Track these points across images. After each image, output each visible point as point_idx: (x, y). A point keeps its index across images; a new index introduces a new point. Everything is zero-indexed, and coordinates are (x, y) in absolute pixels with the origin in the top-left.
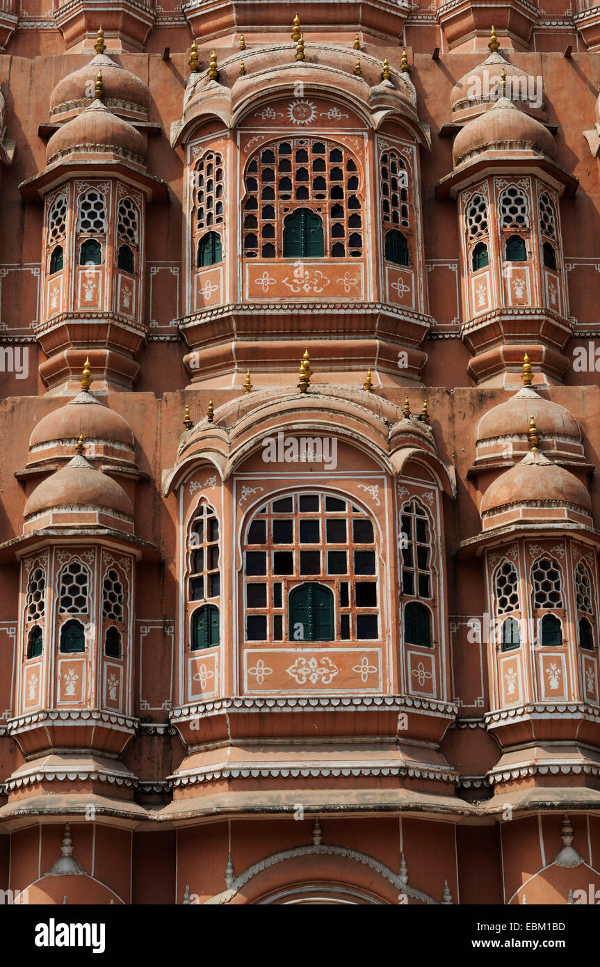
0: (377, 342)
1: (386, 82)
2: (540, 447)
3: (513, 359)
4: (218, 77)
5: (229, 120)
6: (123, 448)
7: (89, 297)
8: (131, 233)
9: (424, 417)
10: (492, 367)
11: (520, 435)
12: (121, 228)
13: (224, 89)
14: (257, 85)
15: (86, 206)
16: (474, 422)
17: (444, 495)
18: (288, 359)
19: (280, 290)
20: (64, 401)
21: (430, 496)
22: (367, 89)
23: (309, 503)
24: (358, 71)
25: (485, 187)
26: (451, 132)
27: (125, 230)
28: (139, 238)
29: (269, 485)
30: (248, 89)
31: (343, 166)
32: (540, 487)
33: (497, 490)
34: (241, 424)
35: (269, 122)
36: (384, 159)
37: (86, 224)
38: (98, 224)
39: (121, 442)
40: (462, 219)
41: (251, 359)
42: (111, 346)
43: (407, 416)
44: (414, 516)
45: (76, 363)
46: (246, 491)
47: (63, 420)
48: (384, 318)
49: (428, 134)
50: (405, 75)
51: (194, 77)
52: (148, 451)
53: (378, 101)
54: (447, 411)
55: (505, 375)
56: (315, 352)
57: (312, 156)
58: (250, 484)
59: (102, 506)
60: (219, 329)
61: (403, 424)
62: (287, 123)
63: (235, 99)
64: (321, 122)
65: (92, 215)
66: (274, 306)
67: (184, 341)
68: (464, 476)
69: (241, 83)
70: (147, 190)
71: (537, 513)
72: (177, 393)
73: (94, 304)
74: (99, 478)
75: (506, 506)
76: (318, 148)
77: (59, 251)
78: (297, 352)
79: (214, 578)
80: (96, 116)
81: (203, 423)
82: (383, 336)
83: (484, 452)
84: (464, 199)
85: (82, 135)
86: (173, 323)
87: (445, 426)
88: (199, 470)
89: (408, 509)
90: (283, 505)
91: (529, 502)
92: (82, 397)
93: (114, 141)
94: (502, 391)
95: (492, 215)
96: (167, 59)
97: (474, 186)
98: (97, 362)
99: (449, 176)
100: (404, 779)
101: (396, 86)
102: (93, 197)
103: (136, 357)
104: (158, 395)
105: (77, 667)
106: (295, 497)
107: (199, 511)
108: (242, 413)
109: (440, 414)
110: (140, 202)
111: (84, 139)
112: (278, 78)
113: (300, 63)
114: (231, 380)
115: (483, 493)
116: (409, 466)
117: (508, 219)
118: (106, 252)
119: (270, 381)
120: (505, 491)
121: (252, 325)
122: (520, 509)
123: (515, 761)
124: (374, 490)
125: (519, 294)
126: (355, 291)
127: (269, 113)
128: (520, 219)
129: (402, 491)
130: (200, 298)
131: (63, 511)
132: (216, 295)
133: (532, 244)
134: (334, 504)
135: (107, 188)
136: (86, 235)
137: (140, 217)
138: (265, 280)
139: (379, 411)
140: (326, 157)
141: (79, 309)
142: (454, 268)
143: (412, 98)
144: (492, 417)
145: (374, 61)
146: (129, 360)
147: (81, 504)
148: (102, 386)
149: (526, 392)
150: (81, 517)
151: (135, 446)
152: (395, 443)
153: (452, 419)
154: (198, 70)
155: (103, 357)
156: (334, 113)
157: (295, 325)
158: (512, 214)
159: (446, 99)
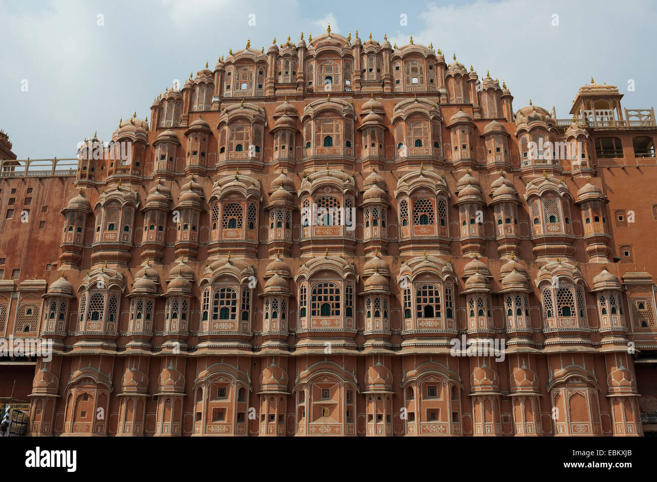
0: (343, 246)
1: (348, 181)
2: (378, 271)
3: (374, 249)
4: (309, 180)
5: (310, 192)
6: (287, 271)
7: (279, 235)
8: (289, 219)
9: (353, 264)
10: (369, 251)
11: (374, 268)
12: (286, 218)
13: (310, 184)
14: (317, 183)
15: (278, 213)
16: (364, 264)
17: (356, 282)
18: (323, 250)
19: (321, 233)
20: (273, 260)
21: (353, 283)
22: (343, 184)
23: (326, 285)
24: (341, 178)
25: (369, 208)
26: (363, 192)
27: (287, 219)
28: (291, 220)
29: (317, 281)
30: (315, 184)
31: (337, 203)
32: (376, 281)
33: (367, 282)
34: (311, 267)
35: (320, 193)
36: (346, 201)
37: (278, 218)
38: (281, 218)
39: (286, 270)
40: (364, 214)
41: (315, 250)
42: (284, 246)
43: (348, 264)
44: (349, 287)
45: (276, 251)
46: (312, 283)
47: (273, 265)
48: (345, 240)
49: (357, 194)
50: (352, 178)
51: (304, 179)
52: (292, 272)
53: (345, 186)
54: (358, 262)
55: (372, 253)
56: (329, 248)
57: (330, 201)
58: (313, 281)
59: (282, 286)
60: (308, 243)
61: (347, 266)
62: (324, 193)
63: (312, 187)
64: (332, 192)
65: (280, 216)
66: (320, 237)
67: (301, 244)
68: (361, 277)
69: (314, 182)
70: (293, 208)
71: (376, 287)
72: (298, 258)
73: (280, 237)
74: (281, 279)
75: (369, 286)
76: (331, 199)
77: (272, 224)
78: (325, 248)
79: (305, 302)
80: (280, 191)
81: (303, 266)
82: (345, 244)
83: (366, 272)
84: (365, 210)
85: (277, 196)
86: (298, 239)
87: (358, 265)
88: (302, 278)
89: (348, 286)
90: (320, 286)
91: (374, 285)
92: (277, 260)
93: (285, 197)
94: (371, 257)
95: (370, 214)
96: (298, 174)
97: (367, 207)
98: (281, 251)
99: (361, 205)
100: (344, 346)
101: (350, 182)
102: (280, 211)
103: (290, 248)
104: (294, 259)
105: (276, 322)
106: (323, 284)
107: (302, 287)
108: (312, 264)
109: (357, 263)
110: (291, 211)
111: (278, 197)
112: (322, 181)
113: (328, 177)
114: (310, 255)
115: (365, 281)
116: (348, 277)
117: (374, 216)
118: (283, 225)
119: (319, 255)
120: (369, 282)
121: (315, 242)
122: (372, 286)
123: (369, 343)
124: (340, 282)
125: (376, 234)
126: (339, 234)
127: (320, 190)
128: (377, 216)
129: (347, 282)
130: (304, 234)
131: (273, 287)
132: (308, 234)
133: (379, 222)
134: (331, 285)
135: (283, 209)
136: (279, 221)
137: (291, 215)
138: (318, 231)
139: (342, 263)
140: (333, 201)
141: (277, 238)
142: (362, 225)
143: (354, 185)
144: (368, 264)
145: (346, 175)
146: (288, 249)
147: (277, 286)
148: (282, 256)
149: (375, 258)
150: (277, 289)
151: (289, 271)
152: (345, 272)
153: (359, 264)
154: (305, 177)
155: (282, 250)
156: (335, 190)
157: (325, 242)
158: (375, 215)
159: (362, 183)
